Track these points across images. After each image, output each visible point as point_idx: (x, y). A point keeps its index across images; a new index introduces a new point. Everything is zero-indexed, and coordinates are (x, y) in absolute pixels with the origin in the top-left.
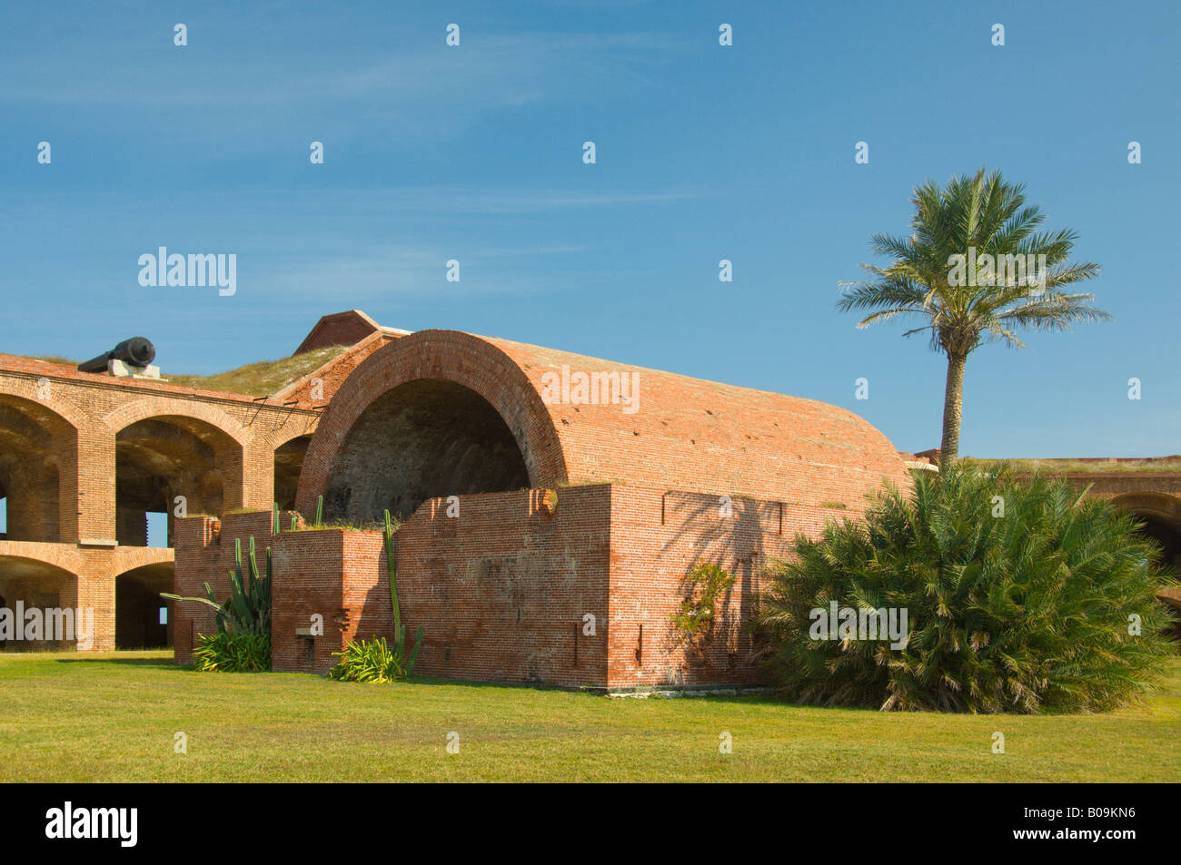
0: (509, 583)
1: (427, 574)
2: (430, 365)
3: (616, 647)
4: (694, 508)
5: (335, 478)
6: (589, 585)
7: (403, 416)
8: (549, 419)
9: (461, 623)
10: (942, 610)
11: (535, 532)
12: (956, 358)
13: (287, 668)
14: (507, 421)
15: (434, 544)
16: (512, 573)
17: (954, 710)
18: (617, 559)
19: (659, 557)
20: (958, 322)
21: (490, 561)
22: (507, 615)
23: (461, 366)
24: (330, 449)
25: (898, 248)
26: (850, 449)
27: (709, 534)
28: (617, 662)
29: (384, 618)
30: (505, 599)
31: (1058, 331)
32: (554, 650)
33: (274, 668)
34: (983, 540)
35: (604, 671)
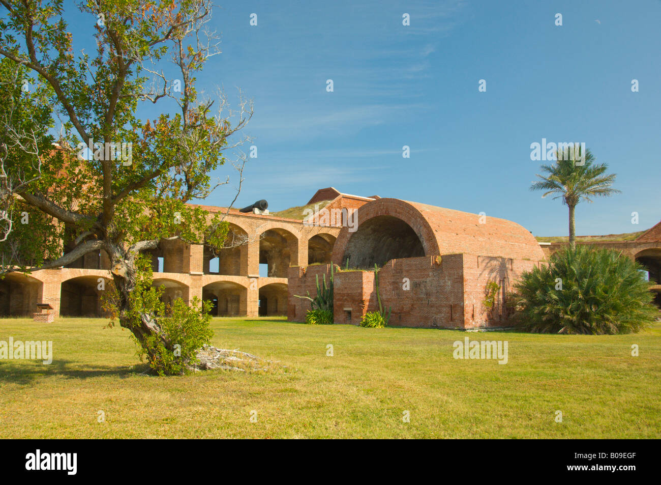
0: (424, 290)
1: (391, 287)
2: (384, 211)
3: (467, 313)
4: (487, 261)
5: (346, 252)
6: (456, 291)
7: (370, 229)
8: (431, 230)
9: (405, 305)
10: (580, 296)
11: (434, 271)
12: (572, 207)
13: (340, 323)
14: (415, 231)
15: (394, 276)
16: (425, 286)
17: (586, 333)
18: (466, 281)
19: (477, 280)
20: (572, 195)
21: (416, 282)
22: (423, 302)
23: (396, 211)
24: (345, 241)
25: (549, 169)
26: (520, 237)
27: (492, 271)
28: (467, 319)
29: (375, 304)
30: (422, 296)
31: (607, 197)
32: (443, 315)
33: (335, 323)
34: (592, 271)
35: (463, 322)
